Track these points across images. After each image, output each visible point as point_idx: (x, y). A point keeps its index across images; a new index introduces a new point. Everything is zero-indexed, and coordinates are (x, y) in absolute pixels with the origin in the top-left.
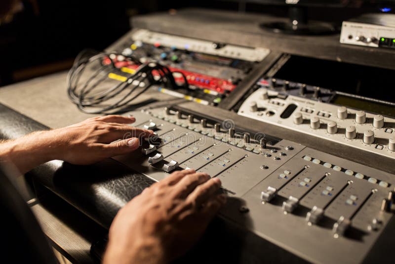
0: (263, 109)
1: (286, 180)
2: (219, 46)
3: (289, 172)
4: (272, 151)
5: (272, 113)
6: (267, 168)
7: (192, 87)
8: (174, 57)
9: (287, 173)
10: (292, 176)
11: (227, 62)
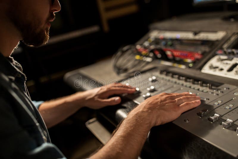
0: (217, 67)
1: (218, 106)
2: (196, 34)
3: (221, 102)
4: (215, 91)
5: (222, 70)
6: (208, 99)
7: (178, 59)
8: (170, 43)
9: (220, 102)
10: (223, 103)
11: (199, 43)
